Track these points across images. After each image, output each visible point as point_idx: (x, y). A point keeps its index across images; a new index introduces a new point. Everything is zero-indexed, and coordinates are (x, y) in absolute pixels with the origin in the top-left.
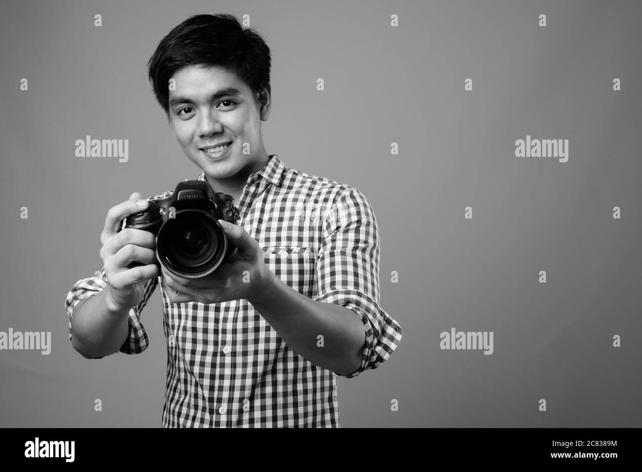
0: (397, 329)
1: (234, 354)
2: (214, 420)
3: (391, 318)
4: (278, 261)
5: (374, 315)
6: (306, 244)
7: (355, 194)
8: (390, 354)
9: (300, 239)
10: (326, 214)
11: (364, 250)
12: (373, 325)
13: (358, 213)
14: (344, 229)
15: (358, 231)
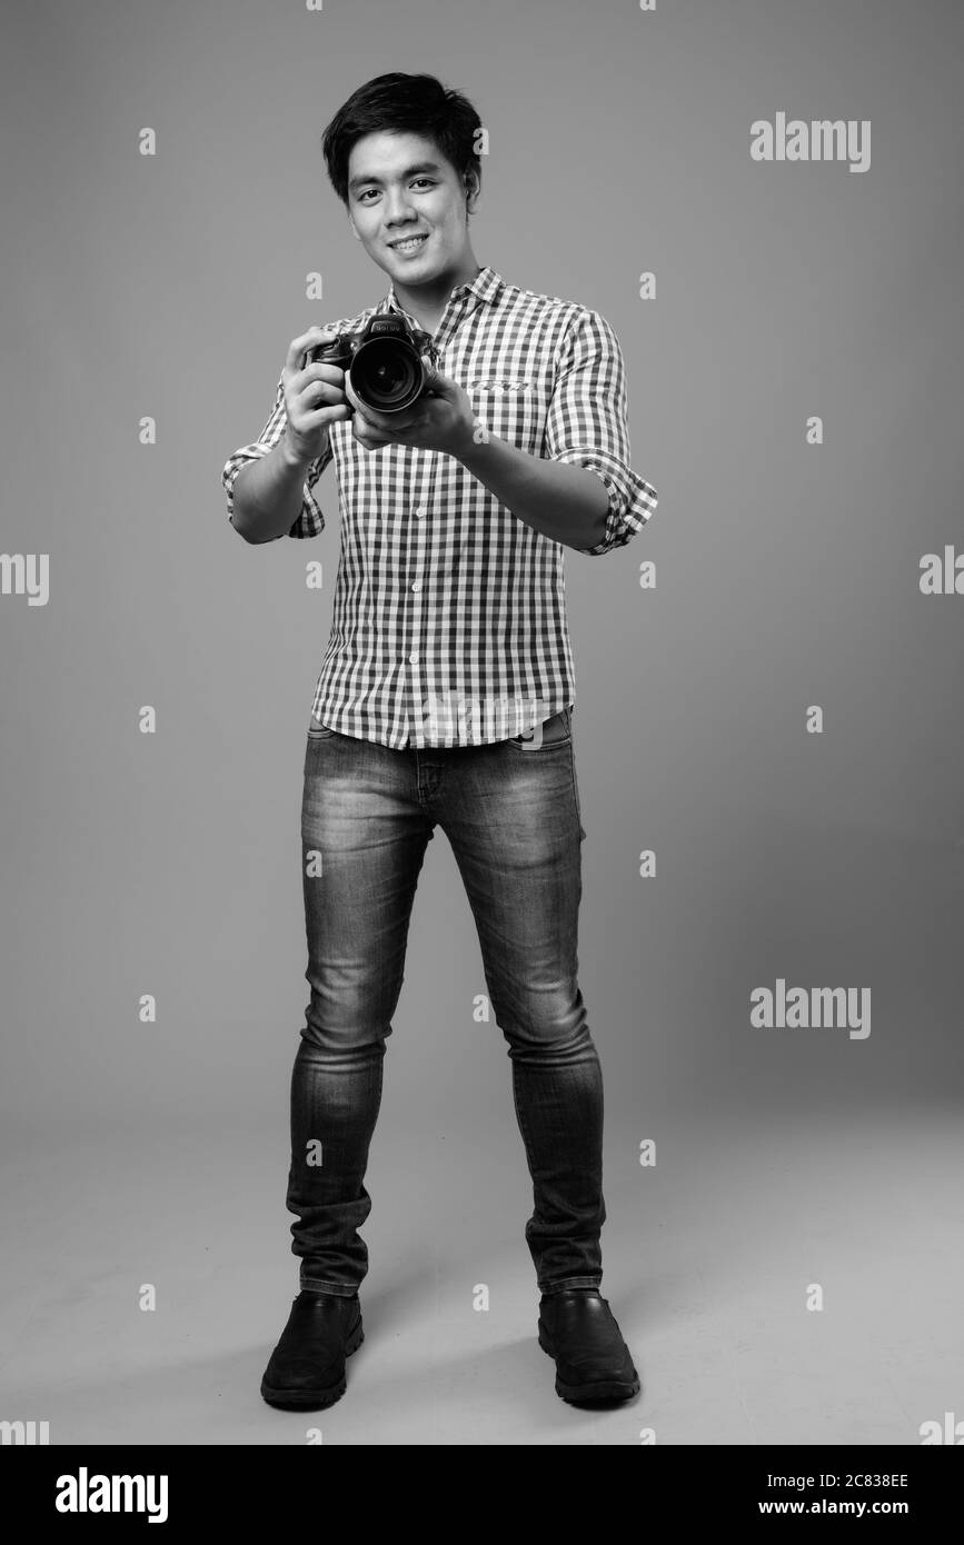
0: (652, 494)
1: (430, 517)
2: (406, 600)
3: (643, 481)
4: (491, 399)
5: (620, 477)
6: (528, 379)
7: (598, 319)
8: (643, 524)
9: (521, 373)
10: (559, 342)
11: (605, 396)
12: (619, 490)
13: (598, 345)
14: (579, 367)
15: (596, 370)
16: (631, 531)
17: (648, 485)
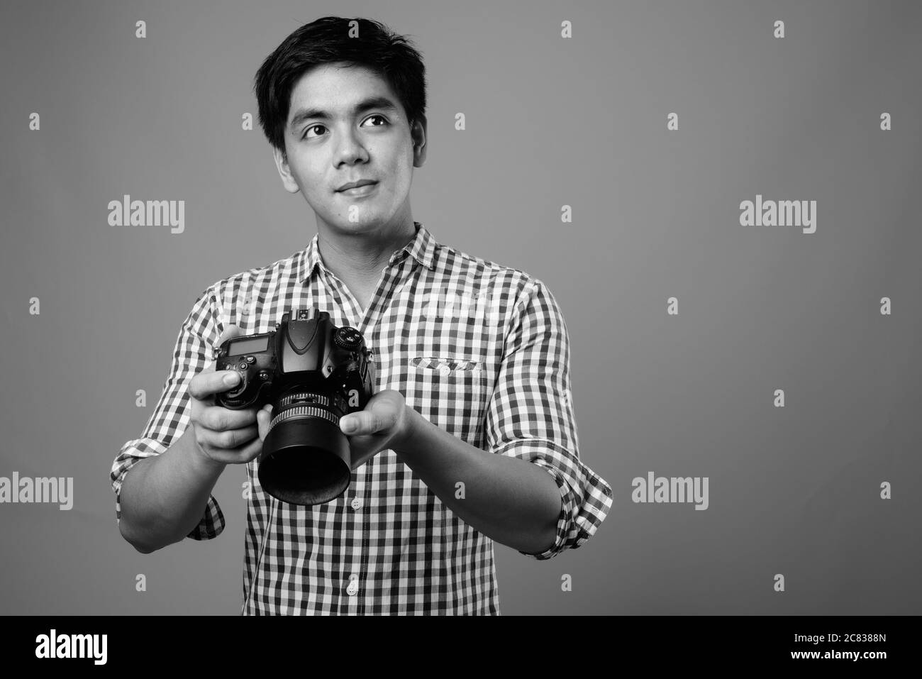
10: (508, 316)
11: (554, 378)
12: (571, 488)
13: (547, 321)
14: (527, 345)
15: (545, 349)
16: (583, 534)
17: (602, 481)
